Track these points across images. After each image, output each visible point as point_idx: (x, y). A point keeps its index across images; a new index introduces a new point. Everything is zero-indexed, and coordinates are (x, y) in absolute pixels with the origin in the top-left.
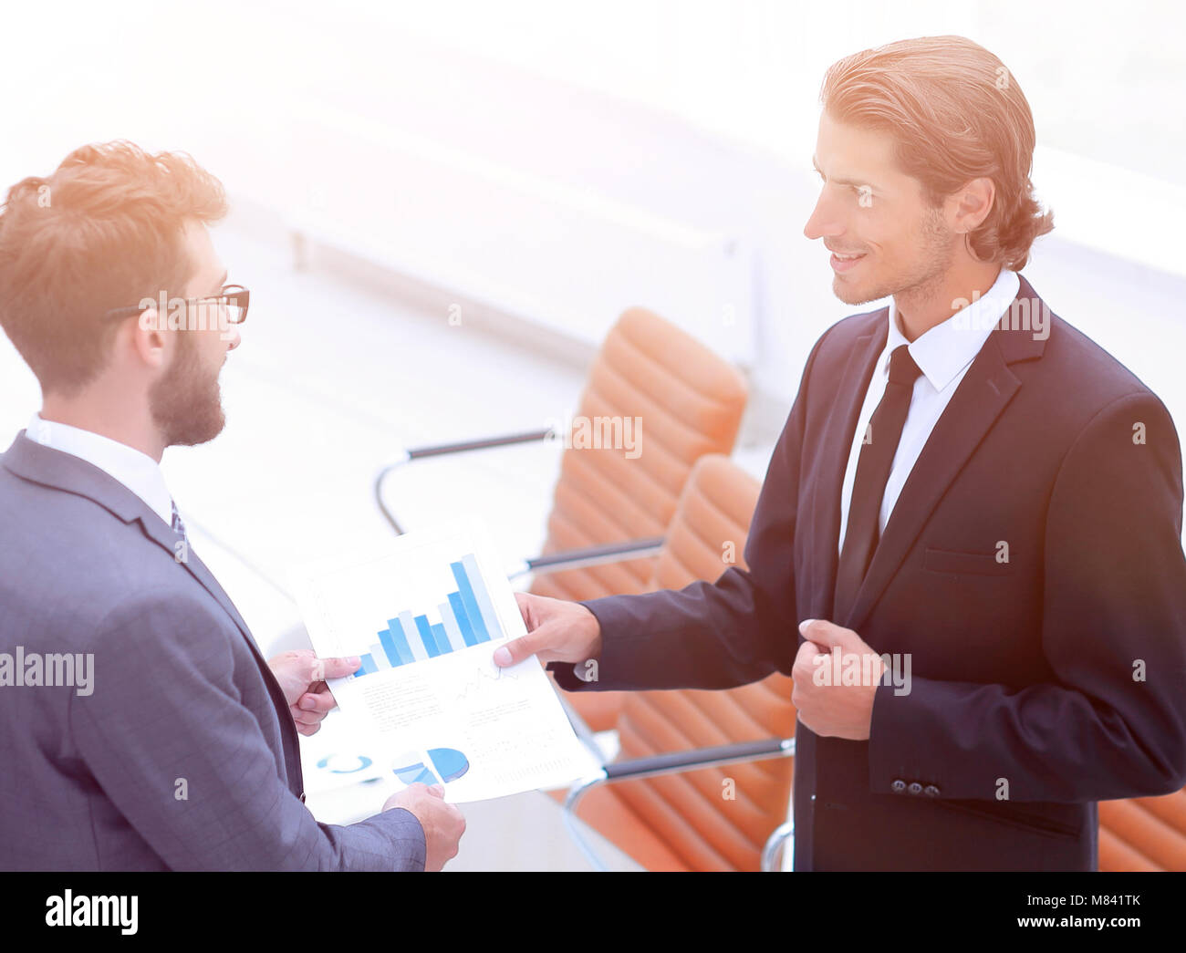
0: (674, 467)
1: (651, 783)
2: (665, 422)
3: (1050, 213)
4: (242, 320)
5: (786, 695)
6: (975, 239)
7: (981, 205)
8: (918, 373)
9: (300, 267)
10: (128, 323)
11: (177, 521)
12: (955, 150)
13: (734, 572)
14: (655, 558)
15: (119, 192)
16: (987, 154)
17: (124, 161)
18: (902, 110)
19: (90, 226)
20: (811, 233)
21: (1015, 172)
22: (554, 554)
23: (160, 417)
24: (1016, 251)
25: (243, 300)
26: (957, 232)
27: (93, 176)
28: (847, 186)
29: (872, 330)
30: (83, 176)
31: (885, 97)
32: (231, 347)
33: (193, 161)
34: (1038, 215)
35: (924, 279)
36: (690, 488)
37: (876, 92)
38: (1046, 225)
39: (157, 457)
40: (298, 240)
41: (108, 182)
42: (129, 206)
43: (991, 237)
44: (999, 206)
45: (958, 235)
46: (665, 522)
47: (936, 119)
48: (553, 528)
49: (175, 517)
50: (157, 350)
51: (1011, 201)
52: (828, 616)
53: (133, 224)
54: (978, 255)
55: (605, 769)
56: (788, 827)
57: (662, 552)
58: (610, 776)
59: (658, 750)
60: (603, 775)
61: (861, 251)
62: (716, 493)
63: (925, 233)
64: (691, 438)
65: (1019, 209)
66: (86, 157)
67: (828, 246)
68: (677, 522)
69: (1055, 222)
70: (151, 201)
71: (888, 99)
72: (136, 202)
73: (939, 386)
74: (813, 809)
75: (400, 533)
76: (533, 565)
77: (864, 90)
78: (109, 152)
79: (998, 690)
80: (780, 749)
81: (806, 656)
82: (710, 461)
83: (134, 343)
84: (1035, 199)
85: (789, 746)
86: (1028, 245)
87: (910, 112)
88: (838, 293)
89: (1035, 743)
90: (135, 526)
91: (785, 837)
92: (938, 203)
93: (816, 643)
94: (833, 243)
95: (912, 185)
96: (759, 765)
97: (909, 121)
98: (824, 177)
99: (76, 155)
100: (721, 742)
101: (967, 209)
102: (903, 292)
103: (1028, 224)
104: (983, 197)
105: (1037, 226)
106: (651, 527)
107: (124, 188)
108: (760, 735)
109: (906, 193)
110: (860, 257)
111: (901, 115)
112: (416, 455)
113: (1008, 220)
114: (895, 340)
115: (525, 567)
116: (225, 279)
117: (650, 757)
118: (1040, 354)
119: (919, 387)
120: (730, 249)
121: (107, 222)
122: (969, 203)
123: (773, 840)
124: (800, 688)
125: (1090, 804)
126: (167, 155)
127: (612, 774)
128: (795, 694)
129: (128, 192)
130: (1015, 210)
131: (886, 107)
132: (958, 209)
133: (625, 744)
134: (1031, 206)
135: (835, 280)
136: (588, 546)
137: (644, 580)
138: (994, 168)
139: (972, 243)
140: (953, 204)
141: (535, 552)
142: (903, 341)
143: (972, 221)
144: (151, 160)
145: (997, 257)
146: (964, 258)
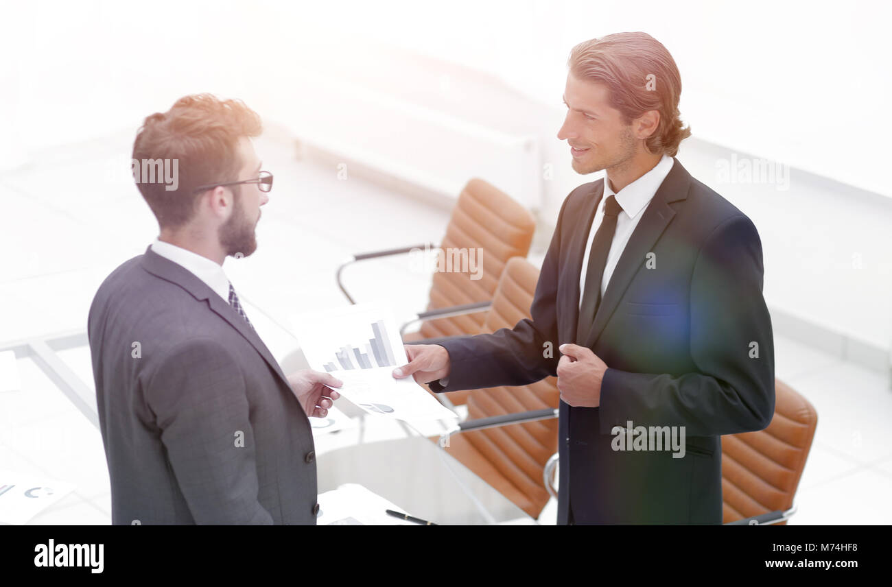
0: (497, 263)
1: (485, 432)
2: (492, 240)
3: (689, 128)
4: (269, 190)
5: (555, 385)
6: (649, 142)
7: (652, 125)
8: (621, 210)
9: (298, 158)
10: (208, 193)
11: (233, 296)
12: (639, 97)
13: (524, 322)
14: (486, 312)
15: (204, 124)
16: (657, 98)
17: (207, 104)
18: (611, 73)
19: (188, 141)
20: (561, 136)
21: (670, 106)
22: (432, 310)
23: (224, 243)
24: (671, 148)
25: (269, 180)
26: (639, 138)
27: (192, 114)
28: (579, 113)
29: (595, 190)
30: (184, 115)
31: (602, 67)
32: (264, 204)
33: (243, 103)
34: (683, 128)
35: (621, 162)
36: (505, 275)
37: (598, 64)
38: (687, 133)
39: (221, 262)
40: (297, 144)
41: (198, 118)
42: (210, 131)
43: (657, 141)
44: (662, 124)
45: (639, 140)
46: (492, 293)
47: (629, 79)
48: (433, 297)
49: (232, 295)
50: (223, 208)
51: (668, 121)
52: (574, 341)
53: (212, 141)
54: (651, 151)
55: (459, 425)
56: (556, 456)
57: (489, 309)
58: (462, 429)
59: (489, 415)
60: (458, 428)
61: (587, 147)
62: (518, 277)
63: (622, 139)
64: (505, 248)
65: (673, 125)
66: (187, 103)
67: (570, 144)
68: (498, 293)
69: (691, 132)
70: (221, 128)
71: (605, 68)
72: (214, 129)
73: (631, 216)
74: (568, 446)
75: (353, 303)
76: (421, 316)
77: (591, 62)
78: (199, 99)
79: (668, 376)
80: (553, 414)
81: (564, 363)
82: (515, 260)
83: (211, 204)
84: (681, 120)
85: (557, 412)
86: (677, 145)
87: (617, 77)
88: (574, 167)
89: (688, 404)
90: (205, 304)
91: (555, 461)
92: (629, 123)
93: (568, 356)
94: (573, 143)
95: (616, 113)
96: (542, 422)
97: (615, 81)
98: (568, 106)
99: (182, 101)
100: (522, 410)
101: (644, 126)
102: (611, 168)
103: (677, 135)
104: (653, 120)
105: (683, 135)
106: (484, 295)
107: (208, 121)
108: (543, 406)
109: (612, 117)
110: (587, 150)
111: (611, 77)
112: (359, 258)
113: (667, 132)
114: (607, 193)
115: (416, 317)
116: (260, 167)
117: (485, 418)
118: (685, 198)
119: (621, 218)
120: (528, 147)
121: (198, 140)
122: (645, 123)
123: (549, 463)
124: (561, 380)
125: (718, 436)
126: (231, 101)
127: (463, 427)
128: (559, 383)
129: (210, 123)
130: (670, 126)
131: (602, 72)
132: (639, 126)
133: (470, 411)
134: (679, 124)
135: (573, 161)
136: (450, 306)
137: (480, 324)
138: (660, 105)
139: (647, 144)
140: (637, 125)
141: (422, 309)
142: (612, 193)
143: (647, 133)
144: (221, 104)
145: (660, 152)
146: (642, 151)
